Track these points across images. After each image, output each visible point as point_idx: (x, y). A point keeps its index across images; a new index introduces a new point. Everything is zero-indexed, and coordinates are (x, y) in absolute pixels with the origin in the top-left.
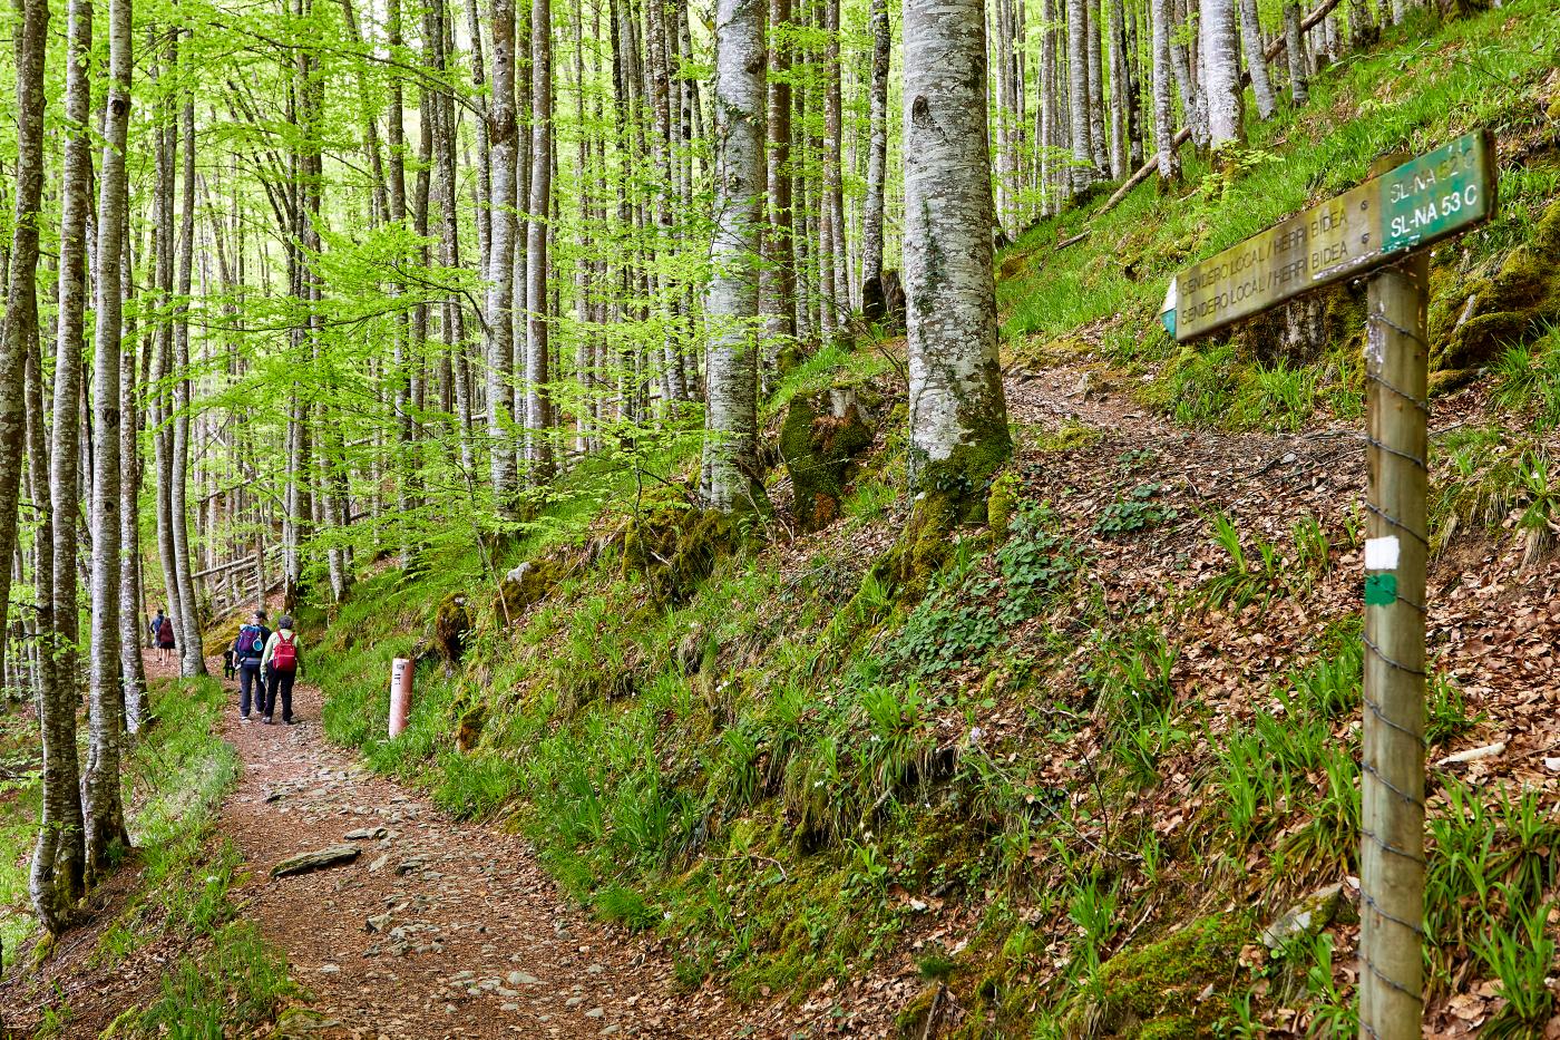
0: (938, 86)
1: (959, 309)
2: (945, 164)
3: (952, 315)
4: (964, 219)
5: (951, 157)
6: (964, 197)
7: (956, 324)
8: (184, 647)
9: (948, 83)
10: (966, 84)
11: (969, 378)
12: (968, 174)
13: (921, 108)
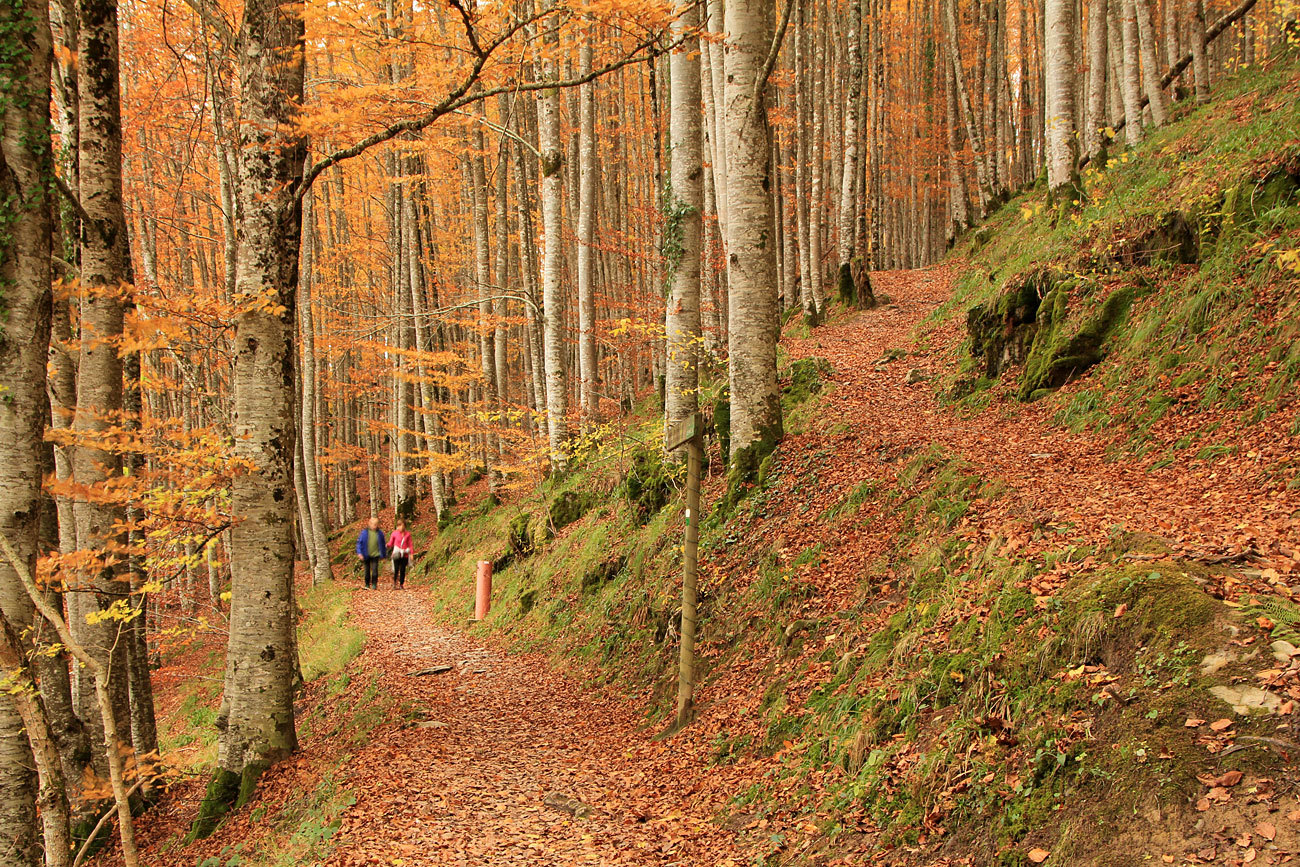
0: (742, 248)
1: (753, 368)
2: (746, 290)
3: (749, 371)
4: (756, 319)
5: (749, 287)
6: (756, 307)
7: (752, 376)
8: (315, 557)
9: (748, 246)
10: (757, 246)
11: (759, 404)
12: (758, 295)
13: (734, 259)
